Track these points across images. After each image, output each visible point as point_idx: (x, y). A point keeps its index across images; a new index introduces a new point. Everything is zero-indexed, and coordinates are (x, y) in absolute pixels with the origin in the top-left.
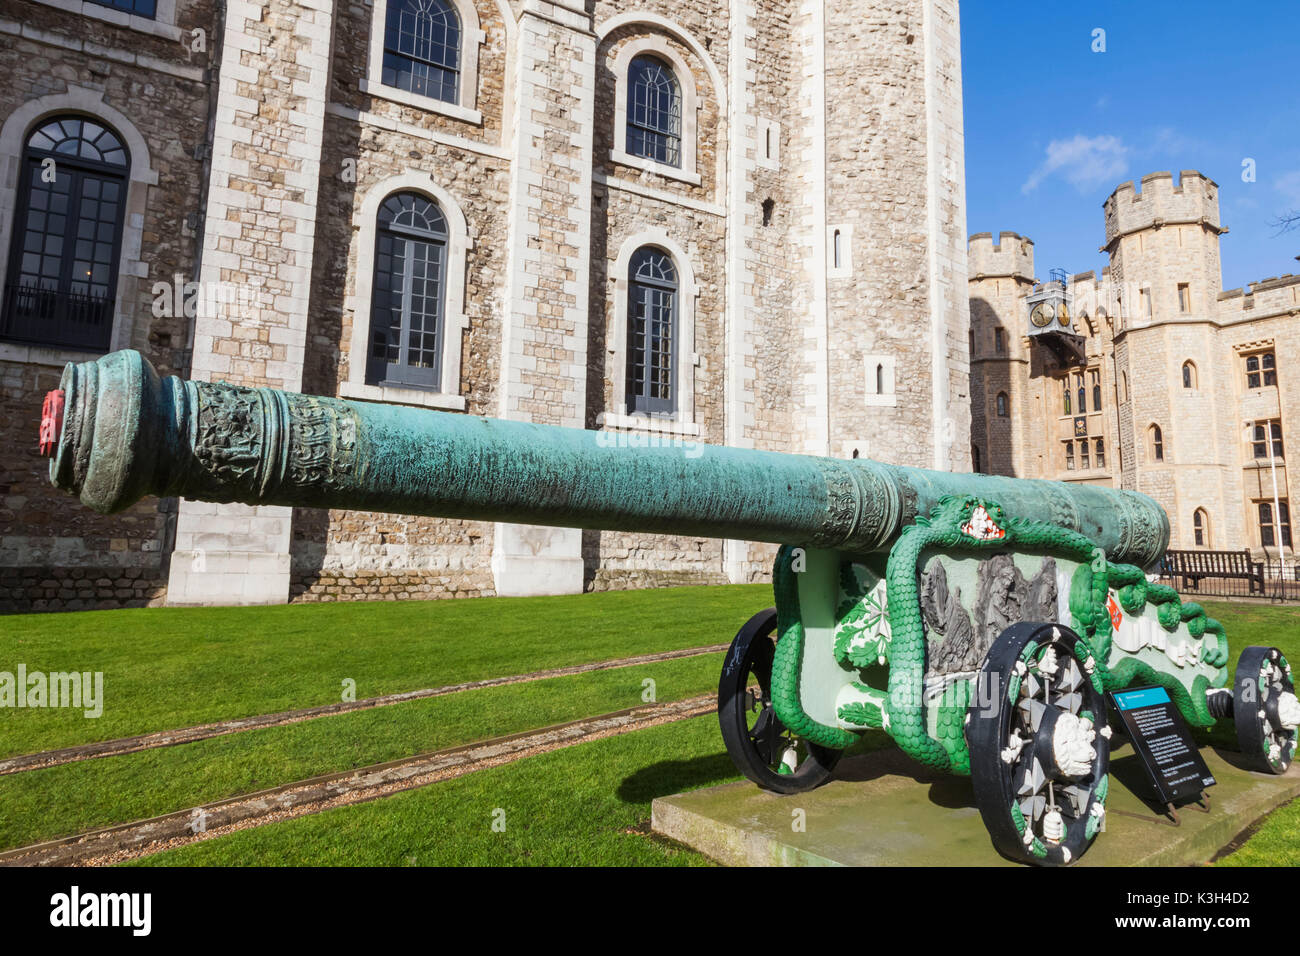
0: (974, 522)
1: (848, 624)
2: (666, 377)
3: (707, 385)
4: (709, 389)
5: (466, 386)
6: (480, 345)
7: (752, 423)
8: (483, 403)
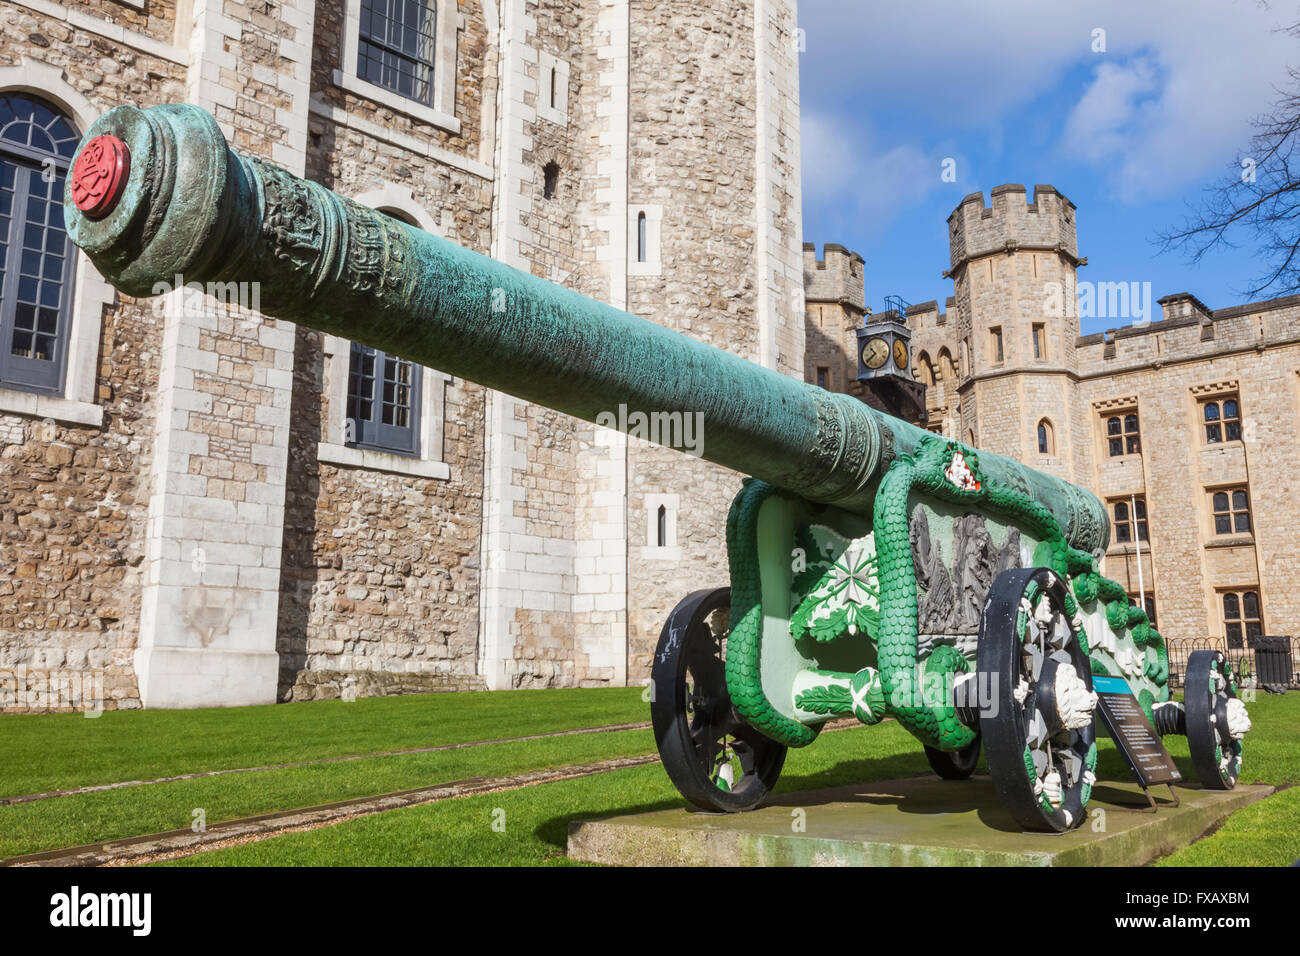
0: (954, 468)
1: (809, 595)
2: (403, 396)
3: (462, 411)
4: (465, 416)
5: (105, 391)
6: (129, 331)
7: (524, 465)
8: (131, 418)
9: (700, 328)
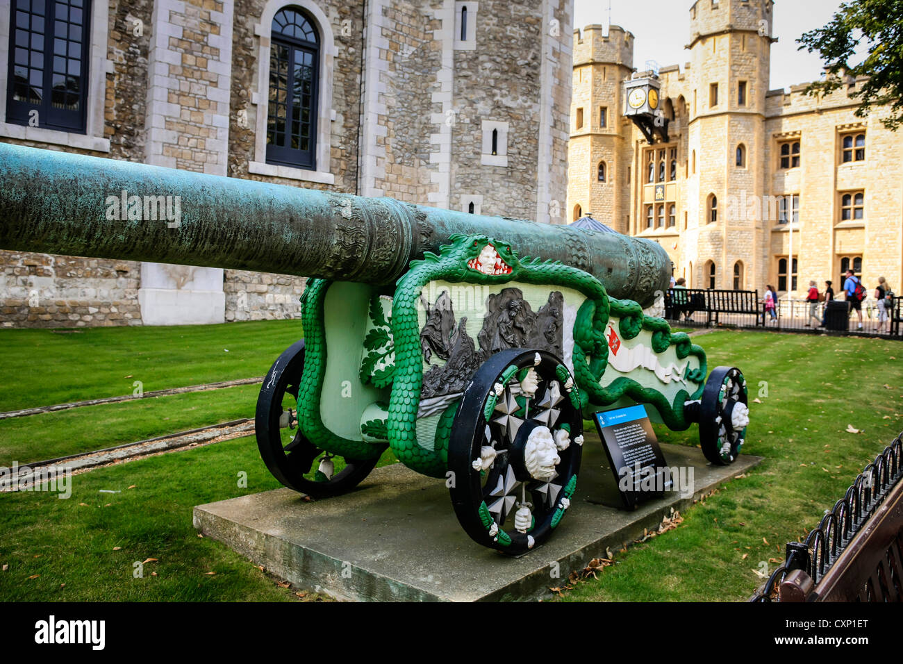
0: (482, 259)
1: (374, 351)
2: (305, 131)
3: (343, 140)
5: (111, 130)
6: (125, 91)
7: (383, 175)
8: (128, 147)
9: (500, 86)
